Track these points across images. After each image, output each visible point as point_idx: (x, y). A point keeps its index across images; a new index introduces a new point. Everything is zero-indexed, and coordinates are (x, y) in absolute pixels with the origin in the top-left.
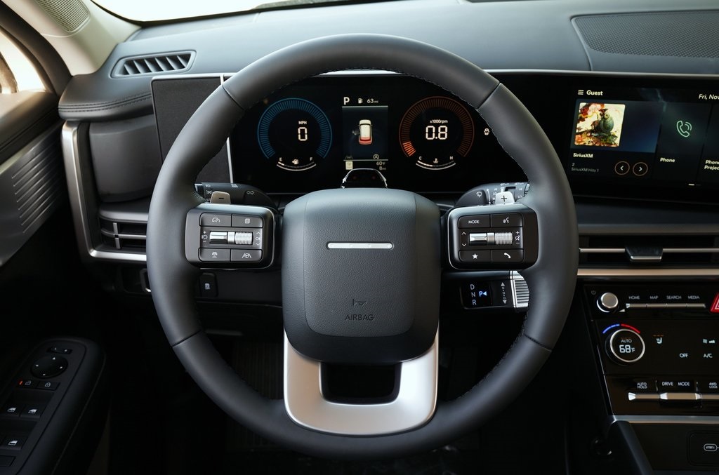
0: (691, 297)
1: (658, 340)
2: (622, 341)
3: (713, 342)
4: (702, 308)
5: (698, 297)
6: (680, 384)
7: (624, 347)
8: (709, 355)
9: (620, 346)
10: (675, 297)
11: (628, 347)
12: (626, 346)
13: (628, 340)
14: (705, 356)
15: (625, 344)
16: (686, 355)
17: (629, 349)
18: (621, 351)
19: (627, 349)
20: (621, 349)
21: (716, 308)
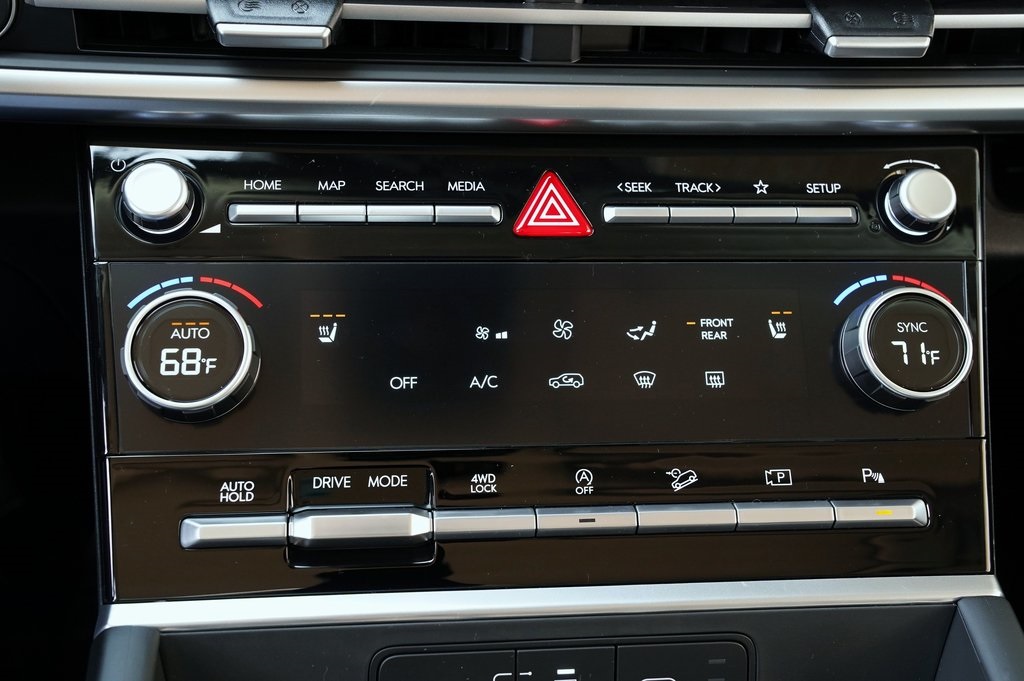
0: (457, 186)
1: (323, 329)
2: (175, 334)
3: (505, 335)
4: (486, 224)
5: (481, 186)
6: (375, 482)
7: (179, 357)
8: (487, 379)
9: (165, 352)
10: (404, 185)
11: (192, 356)
12: (186, 352)
13: (195, 332)
14: (475, 382)
15: (181, 344)
16: (412, 381)
17: (196, 362)
18: (163, 372)
19: (186, 361)
20: (165, 362)
21: (531, 223)
